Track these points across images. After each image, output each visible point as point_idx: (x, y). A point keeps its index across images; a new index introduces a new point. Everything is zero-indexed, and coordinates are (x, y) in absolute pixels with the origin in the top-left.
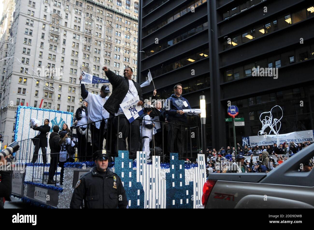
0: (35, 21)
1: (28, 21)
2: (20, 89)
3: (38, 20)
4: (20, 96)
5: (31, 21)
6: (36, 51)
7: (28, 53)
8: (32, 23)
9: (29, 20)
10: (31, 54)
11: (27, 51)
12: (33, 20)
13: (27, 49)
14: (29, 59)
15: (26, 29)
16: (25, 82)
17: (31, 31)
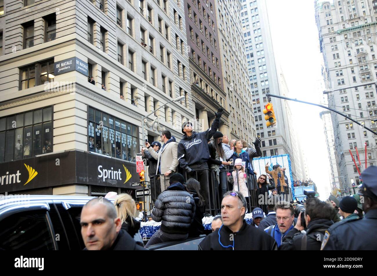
0: (343, 70)
1: (337, 73)
2: (349, 134)
3: (345, 67)
4: (351, 140)
5: (340, 71)
6: (352, 96)
7: (346, 100)
8: (341, 72)
9: (338, 71)
10: (349, 100)
11: (344, 99)
12: (341, 70)
13: (344, 98)
14: (348, 106)
15: (338, 80)
16: (352, 127)
17: (343, 80)
